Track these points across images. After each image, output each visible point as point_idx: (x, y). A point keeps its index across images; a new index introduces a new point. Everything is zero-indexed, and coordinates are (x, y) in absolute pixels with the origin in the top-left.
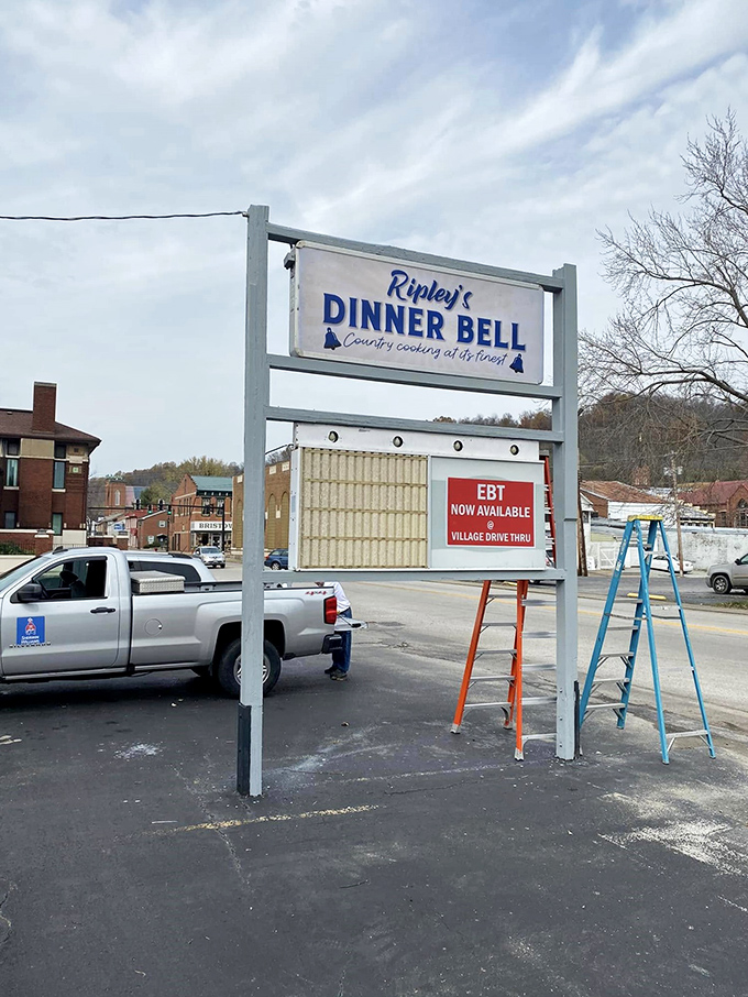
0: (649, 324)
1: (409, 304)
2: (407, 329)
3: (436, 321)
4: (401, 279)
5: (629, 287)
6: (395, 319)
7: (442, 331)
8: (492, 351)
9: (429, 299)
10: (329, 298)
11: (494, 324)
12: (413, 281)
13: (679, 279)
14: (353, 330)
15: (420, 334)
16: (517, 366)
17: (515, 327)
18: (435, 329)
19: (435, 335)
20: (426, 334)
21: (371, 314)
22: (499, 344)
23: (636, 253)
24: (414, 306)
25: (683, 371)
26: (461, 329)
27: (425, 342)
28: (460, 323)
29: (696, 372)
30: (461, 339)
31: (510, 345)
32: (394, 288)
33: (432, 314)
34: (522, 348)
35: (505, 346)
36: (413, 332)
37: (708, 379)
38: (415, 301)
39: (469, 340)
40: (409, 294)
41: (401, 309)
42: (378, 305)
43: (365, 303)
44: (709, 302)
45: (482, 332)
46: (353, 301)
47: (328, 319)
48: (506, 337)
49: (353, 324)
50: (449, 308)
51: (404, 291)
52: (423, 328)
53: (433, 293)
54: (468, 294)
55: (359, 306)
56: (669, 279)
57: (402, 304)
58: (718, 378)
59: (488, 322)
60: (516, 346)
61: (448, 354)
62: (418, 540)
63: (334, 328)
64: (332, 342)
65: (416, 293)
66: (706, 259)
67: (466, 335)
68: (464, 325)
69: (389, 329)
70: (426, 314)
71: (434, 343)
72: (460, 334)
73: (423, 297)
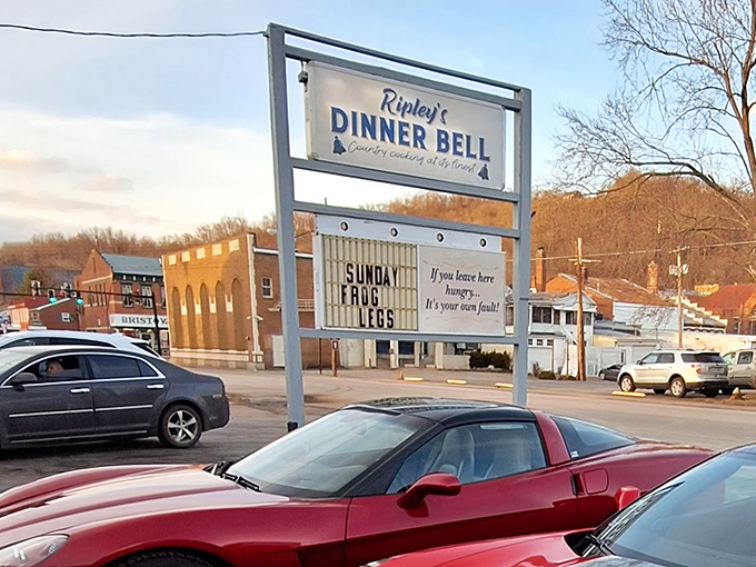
0: (644, 103)
1: (398, 118)
2: (397, 139)
3: (420, 133)
4: (391, 96)
5: (626, 60)
6: (388, 130)
7: (424, 142)
8: (464, 160)
9: (414, 114)
10: (335, 111)
11: (465, 137)
12: (401, 99)
13: (676, 55)
14: (354, 138)
15: (407, 144)
16: (484, 174)
17: (482, 140)
18: (419, 141)
19: (419, 145)
20: (412, 144)
21: (369, 126)
22: (469, 155)
23: (635, 19)
24: (402, 120)
25: (672, 163)
26: (440, 141)
27: (411, 150)
28: (439, 136)
29: (684, 164)
30: (440, 150)
31: (478, 156)
32: (385, 103)
33: (416, 127)
34: (488, 159)
35: (474, 156)
36: (402, 142)
37: (695, 172)
38: (402, 116)
39: (446, 151)
40: (398, 110)
41: (392, 122)
42: (373, 118)
43: (364, 116)
44: (703, 86)
45: (456, 144)
46: (354, 114)
47: (335, 129)
48: (475, 150)
49: (355, 133)
50: (429, 123)
51: (394, 106)
52: (410, 139)
53: (417, 110)
54: (445, 111)
55: (359, 118)
56: (666, 53)
57: (392, 117)
58: (705, 173)
59: (461, 136)
60: (482, 158)
61: (430, 161)
62: (412, 310)
63: (340, 137)
64: (339, 149)
65: (403, 109)
66: (703, 34)
67: (443, 146)
68: (442, 138)
69: (383, 139)
70: (412, 127)
71: (419, 152)
72: (439, 145)
73: (409, 112)
